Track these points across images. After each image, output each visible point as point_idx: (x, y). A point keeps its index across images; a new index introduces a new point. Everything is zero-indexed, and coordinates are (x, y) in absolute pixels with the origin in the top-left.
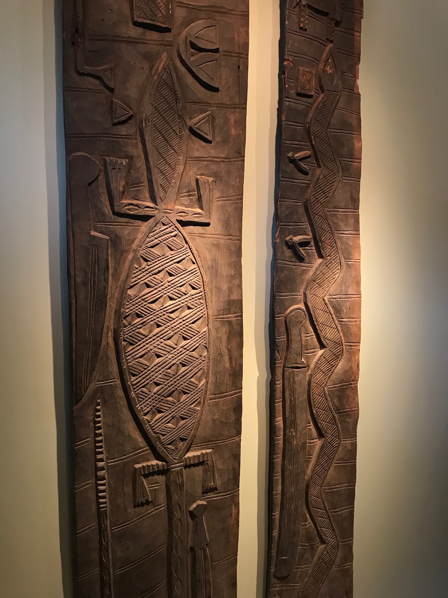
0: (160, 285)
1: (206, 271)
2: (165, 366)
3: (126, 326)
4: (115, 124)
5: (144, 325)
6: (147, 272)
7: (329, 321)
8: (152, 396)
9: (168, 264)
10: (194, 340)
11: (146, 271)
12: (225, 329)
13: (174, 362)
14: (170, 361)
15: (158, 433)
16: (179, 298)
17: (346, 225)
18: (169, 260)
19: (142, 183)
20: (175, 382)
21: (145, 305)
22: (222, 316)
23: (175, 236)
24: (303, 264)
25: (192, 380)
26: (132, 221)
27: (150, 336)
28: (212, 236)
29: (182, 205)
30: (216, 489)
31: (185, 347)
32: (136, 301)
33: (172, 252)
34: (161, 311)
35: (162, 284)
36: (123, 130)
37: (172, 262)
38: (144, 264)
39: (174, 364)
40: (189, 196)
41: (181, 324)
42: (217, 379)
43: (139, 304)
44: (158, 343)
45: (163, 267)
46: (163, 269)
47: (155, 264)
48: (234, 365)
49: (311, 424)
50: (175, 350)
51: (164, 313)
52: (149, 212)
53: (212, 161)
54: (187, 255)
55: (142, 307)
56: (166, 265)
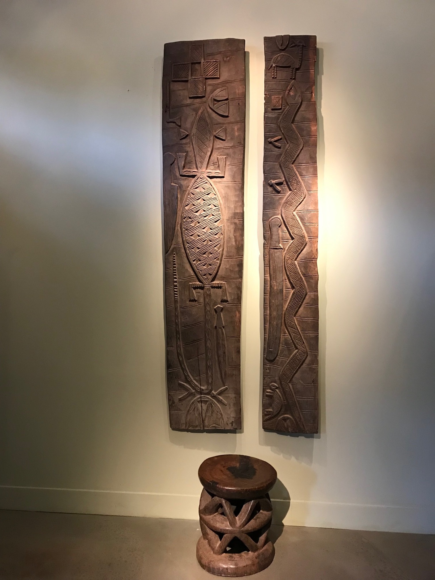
0: (199, 205)
1: (222, 198)
2: (202, 241)
3: (184, 222)
4: (181, 140)
5: (193, 222)
6: (193, 199)
7: (296, 224)
8: (196, 253)
9: (203, 196)
10: (216, 230)
11: (193, 198)
12: (232, 226)
13: (206, 239)
14: (204, 238)
15: (199, 270)
16: (208, 210)
17: (307, 172)
18: (203, 194)
19: (192, 162)
20: (206, 248)
21: (193, 213)
22: (231, 220)
23: (206, 183)
24: (279, 195)
25: (215, 248)
26: (188, 178)
27: (195, 227)
28: (225, 182)
29: (211, 169)
30: (228, 301)
31: (211, 233)
32: (189, 212)
33: (205, 190)
34: (200, 216)
35: (200, 204)
36: (184, 141)
37: (205, 195)
38: (192, 196)
39: (206, 240)
40: (214, 165)
41: (209, 222)
42: (228, 249)
43: (190, 212)
44: (199, 230)
45: (200, 197)
46: (201, 198)
47: (197, 196)
48: (238, 244)
49: (287, 280)
50: (206, 234)
51: (201, 217)
52: (194, 174)
53: (225, 149)
54: (212, 191)
55: (191, 214)
56: (202, 196)
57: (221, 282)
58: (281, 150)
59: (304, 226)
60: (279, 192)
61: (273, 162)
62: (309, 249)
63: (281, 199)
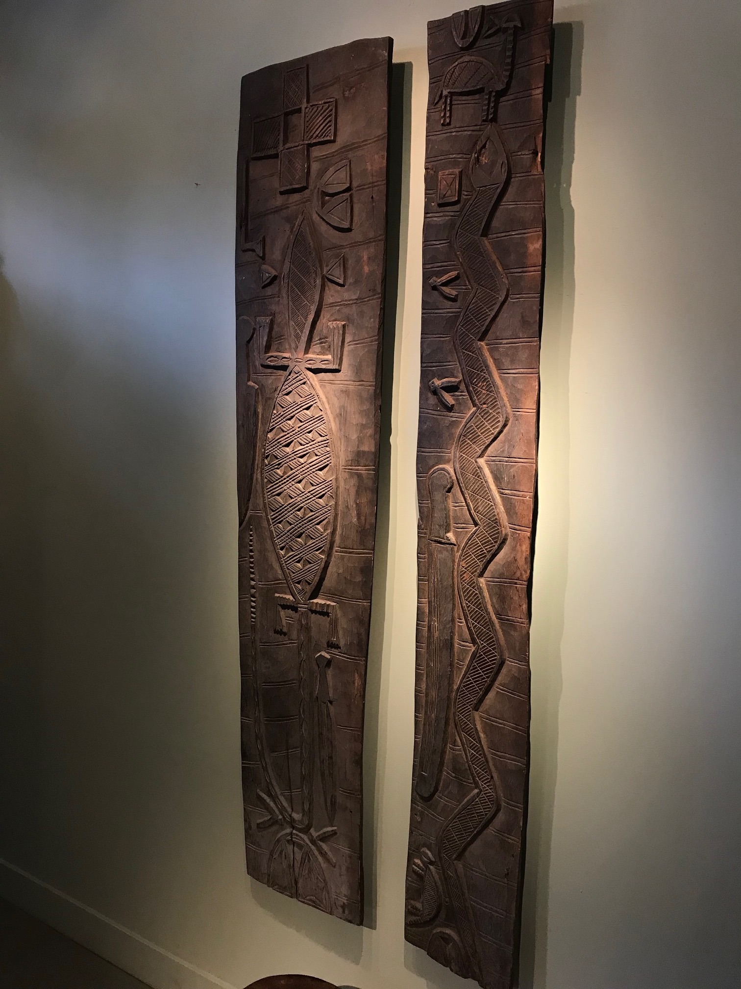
0: (291, 430)
1: (335, 418)
2: (295, 508)
3: (266, 466)
4: (264, 287)
5: (281, 467)
6: (282, 418)
7: (483, 490)
8: (286, 533)
9: (298, 411)
10: (320, 488)
11: (281, 416)
12: (354, 481)
13: (302, 505)
14: (299, 503)
15: (289, 569)
16: (307, 444)
18: (298, 407)
19: (283, 336)
20: (303, 525)
21: (280, 448)
22: (350, 467)
23: (304, 383)
24: (452, 414)
25: (318, 527)
26: (275, 371)
27: (284, 477)
28: (341, 382)
29: (314, 353)
30: (340, 648)
31: (311, 493)
32: (274, 444)
33: (302, 399)
34: (293, 455)
35: (293, 429)
36: (269, 291)
37: (301, 409)
38: (281, 410)
39: (302, 507)
40: (321, 343)
41: (308, 470)
42: (343, 532)
43: (276, 446)
44: (290, 484)
45: (294, 413)
46: (294, 415)
47: (287, 411)
48: (364, 522)
49: (463, 620)
50: (303, 494)
51: (295, 457)
52: (285, 362)
53: (344, 305)
54: (314, 402)
55: (278, 449)
56: (296, 412)
57: (328, 603)
58: (458, 304)
59: (501, 497)
60: (450, 409)
61: (439, 336)
62: (511, 553)
63: (454, 424)
